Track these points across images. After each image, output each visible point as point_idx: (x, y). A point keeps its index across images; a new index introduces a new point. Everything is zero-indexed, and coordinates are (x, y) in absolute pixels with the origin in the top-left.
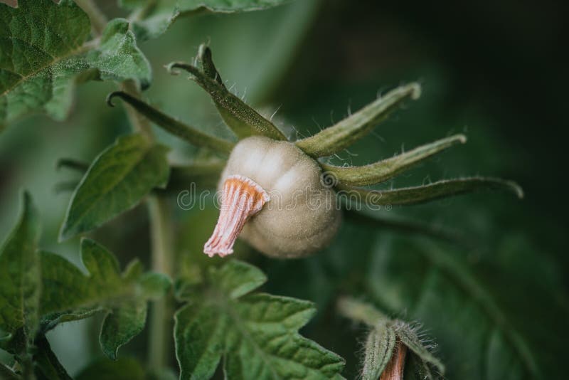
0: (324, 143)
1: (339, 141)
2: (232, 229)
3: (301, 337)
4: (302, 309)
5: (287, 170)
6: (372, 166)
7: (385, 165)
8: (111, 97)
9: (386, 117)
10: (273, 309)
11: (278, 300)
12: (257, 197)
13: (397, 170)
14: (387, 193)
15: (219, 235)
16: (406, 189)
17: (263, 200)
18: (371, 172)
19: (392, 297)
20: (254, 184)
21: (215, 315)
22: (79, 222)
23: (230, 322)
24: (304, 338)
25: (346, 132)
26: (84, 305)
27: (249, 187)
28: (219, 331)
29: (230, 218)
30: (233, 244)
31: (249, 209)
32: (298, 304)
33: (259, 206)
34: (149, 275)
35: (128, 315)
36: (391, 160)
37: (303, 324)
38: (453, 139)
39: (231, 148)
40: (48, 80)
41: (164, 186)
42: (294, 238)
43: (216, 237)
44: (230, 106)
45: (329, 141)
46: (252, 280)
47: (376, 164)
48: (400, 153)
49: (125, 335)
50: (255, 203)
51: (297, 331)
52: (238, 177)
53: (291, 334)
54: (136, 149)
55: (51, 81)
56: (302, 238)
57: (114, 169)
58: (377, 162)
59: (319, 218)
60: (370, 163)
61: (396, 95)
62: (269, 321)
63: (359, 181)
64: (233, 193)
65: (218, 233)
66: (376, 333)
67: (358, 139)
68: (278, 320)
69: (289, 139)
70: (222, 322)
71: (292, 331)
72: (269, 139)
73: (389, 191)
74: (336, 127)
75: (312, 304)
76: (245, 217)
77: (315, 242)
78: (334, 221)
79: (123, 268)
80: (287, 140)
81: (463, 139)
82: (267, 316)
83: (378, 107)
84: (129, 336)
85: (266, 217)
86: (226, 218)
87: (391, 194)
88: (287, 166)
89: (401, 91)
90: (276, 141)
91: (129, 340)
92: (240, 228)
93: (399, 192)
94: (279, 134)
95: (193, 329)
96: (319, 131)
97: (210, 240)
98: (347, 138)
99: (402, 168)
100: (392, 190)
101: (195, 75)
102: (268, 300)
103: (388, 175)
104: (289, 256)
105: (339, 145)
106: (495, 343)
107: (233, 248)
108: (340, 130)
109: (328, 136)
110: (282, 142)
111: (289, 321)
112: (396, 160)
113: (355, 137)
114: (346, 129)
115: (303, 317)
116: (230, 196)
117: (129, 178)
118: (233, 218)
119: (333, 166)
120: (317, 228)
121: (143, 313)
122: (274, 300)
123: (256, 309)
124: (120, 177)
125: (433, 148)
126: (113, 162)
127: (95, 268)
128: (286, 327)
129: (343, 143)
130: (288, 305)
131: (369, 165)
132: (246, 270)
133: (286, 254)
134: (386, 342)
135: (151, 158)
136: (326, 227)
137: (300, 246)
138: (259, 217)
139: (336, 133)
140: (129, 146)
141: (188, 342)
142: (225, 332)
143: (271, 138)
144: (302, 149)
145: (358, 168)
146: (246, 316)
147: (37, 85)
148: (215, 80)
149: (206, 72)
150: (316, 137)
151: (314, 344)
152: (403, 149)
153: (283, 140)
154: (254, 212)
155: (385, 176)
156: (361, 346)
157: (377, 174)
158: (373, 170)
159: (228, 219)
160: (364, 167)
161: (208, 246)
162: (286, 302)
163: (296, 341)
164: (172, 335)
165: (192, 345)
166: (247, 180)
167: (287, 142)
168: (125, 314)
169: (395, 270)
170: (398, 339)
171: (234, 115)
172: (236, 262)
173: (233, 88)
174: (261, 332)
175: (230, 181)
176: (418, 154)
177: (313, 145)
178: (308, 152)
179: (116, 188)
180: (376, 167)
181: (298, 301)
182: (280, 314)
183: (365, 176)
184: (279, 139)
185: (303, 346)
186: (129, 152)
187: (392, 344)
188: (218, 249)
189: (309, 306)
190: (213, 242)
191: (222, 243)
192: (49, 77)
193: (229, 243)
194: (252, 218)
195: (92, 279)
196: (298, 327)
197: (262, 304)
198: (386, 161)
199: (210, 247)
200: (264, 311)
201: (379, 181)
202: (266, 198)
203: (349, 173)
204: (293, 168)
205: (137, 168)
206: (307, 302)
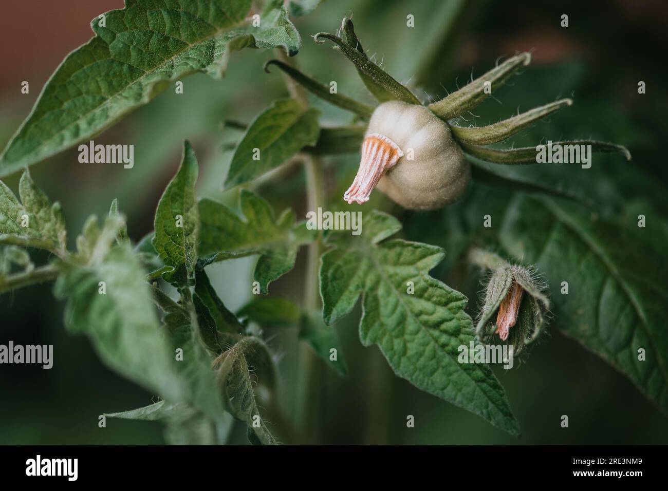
0: (451, 106)
1: (463, 103)
2: (369, 180)
3: (430, 277)
4: (432, 253)
5: (419, 129)
6: (492, 126)
7: (503, 125)
8: (268, 64)
9: (503, 82)
10: (407, 254)
11: (411, 245)
12: (392, 153)
13: (513, 130)
14: (508, 152)
15: (358, 185)
16: (524, 148)
17: (398, 156)
18: (491, 132)
19: (518, 249)
20: (389, 142)
21: (358, 259)
22: (238, 175)
23: (371, 266)
24: (432, 279)
25: (469, 96)
26: (242, 248)
27: (386, 143)
28: (360, 273)
29: (368, 170)
30: (370, 193)
31: (384, 163)
32: (428, 249)
33: (394, 160)
34: (301, 223)
35: (280, 257)
36: (508, 120)
37: (433, 266)
38: (561, 102)
39: (372, 111)
40: (211, 48)
41: (313, 144)
42: (425, 190)
43: (355, 187)
44: (370, 73)
45: (455, 104)
46: (389, 228)
47: (495, 124)
48: (516, 114)
49: (276, 273)
50: (390, 158)
51: (427, 272)
52: (376, 135)
53: (422, 276)
54: (291, 112)
55: (213, 48)
56: (433, 190)
57: (271, 128)
58: (496, 122)
59: (447, 172)
60: (491, 124)
61: (511, 63)
62: (404, 264)
63: (482, 140)
64: (372, 148)
65: (357, 183)
66: (497, 275)
67: (479, 102)
68: (411, 263)
69: (423, 103)
70: (363, 266)
71: (422, 272)
72: (405, 103)
73: (510, 150)
74: (460, 91)
75: (441, 249)
76: (382, 170)
77: (444, 194)
78: (461, 176)
79: (278, 215)
80: (421, 104)
81: (569, 102)
82: (402, 259)
83: (497, 72)
84: (279, 274)
85: (401, 171)
86: (364, 171)
87: (511, 153)
88: (420, 126)
89: (516, 59)
90: (411, 105)
91: (278, 277)
92: (377, 179)
93: (518, 151)
94: (413, 99)
95: (336, 270)
96: (447, 95)
97: (350, 189)
98: (469, 101)
99: (517, 128)
100: (512, 149)
101: (339, 44)
102: (403, 246)
103: (506, 134)
104: (422, 208)
105: (463, 107)
106: (608, 291)
107: (370, 196)
108: (464, 94)
109: (454, 100)
110: (416, 106)
111: (421, 264)
112: (512, 121)
113: (477, 100)
114: (468, 93)
115: (432, 261)
116: (368, 152)
117: (285, 138)
118: (370, 170)
119: (460, 127)
120: (445, 181)
121: (292, 256)
122: (408, 245)
123: (392, 254)
124: (276, 137)
125: (544, 110)
126: (270, 123)
127: (252, 215)
128: (418, 269)
129: (466, 106)
130: (420, 250)
131: (490, 126)
132: (384, 219)
133: (418, 205)
134: (504, 283)
135: (305, 121)
136: (454, 181)
137: (431, 197)
138: (395, 171)
139: (460, 96)
140: (284, 109)
141: (331, 281)
142: (366, 274)
143: (407, 102)
144: (433, 112)
145: (481, 128)
146: (385, 261)
147: (201, 51)
148: (356, 49)
149: (349, 42)
150: (445, 100)
151: (441, 284)
152: (518, 112)
153: (417, 104)
154: (389, 167)
155: (503, 135)
156: (483, 287)
157: (496, 133)
158: (493, 130)
159: (366, 171)
160: (486, 127)
161: (348, 194)
162: (419, 247)
163: (426, 281)
164: (318, 275)
165: (335, 284)
166: (384, 137)
167: (420, 106)
168: (277, 256)
169: (521, 227)
170: (514, 280)
171: (374, 81)
172: (377, 212)
173: (373, 58)
174: (397, 274)
175: (369, 138)
176: (530, 116)
177: (442, 108)
178: (438, 114)
179: (272, 146)
180: (495, 127)
181: (429, 246)
182: (412, 258)
183: (486, 136)
184: (413, 103)
185: (432, 285)
186: (284, 114)
187: (509, 284)
188: (357, 196)
189: (438, 251)
190: (352, 191)
191: (359, 192)
192: (212, 44)
193: (366, 192)
194: (388, 171)
195: (249, 225)
196: (428, 270)
197: (398, 249)
198: (504, 122)
199: (350, 195)
200: (400, 255)
201: (498, 139)
202: (400, 154)
203: (473, 133)
204: (424, 127)
205: (292, 129)
206: (436, 247)
